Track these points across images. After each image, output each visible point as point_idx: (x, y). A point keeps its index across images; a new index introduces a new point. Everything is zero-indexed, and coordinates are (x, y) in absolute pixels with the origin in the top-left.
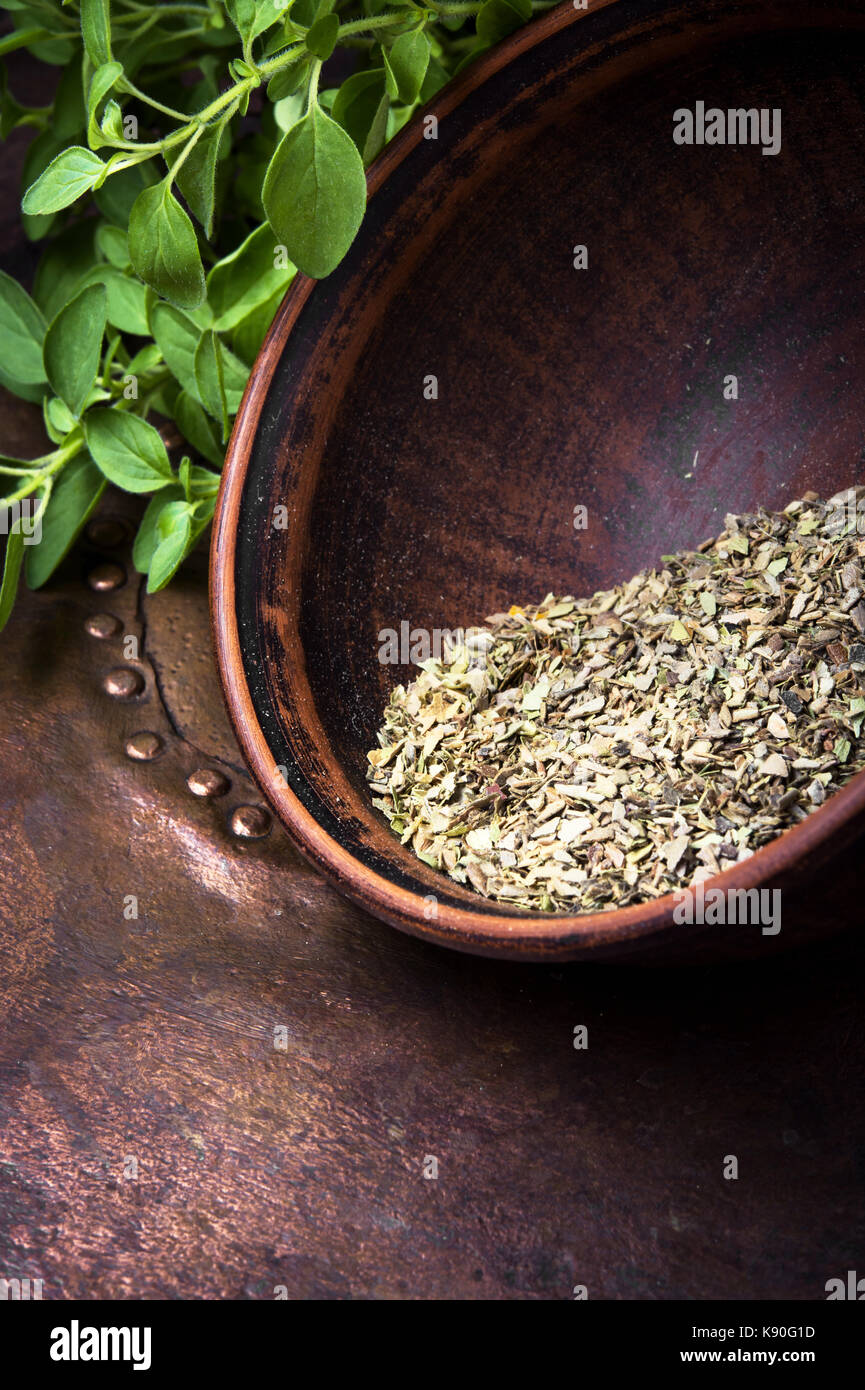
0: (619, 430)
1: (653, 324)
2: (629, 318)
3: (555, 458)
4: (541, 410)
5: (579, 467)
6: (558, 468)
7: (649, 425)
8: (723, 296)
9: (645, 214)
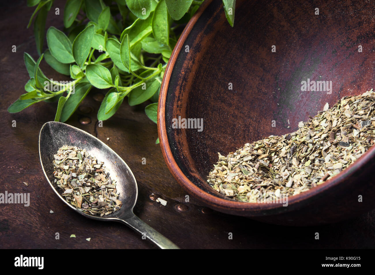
0: (263, 122)
1: (261, 89)
2: (254, 90)
3: (248, 135)
4: (239, 122)
5: (256, 135)
6: (250, 137)
7: (271, 118)
8: (279, 74)
9: (249, 57)
